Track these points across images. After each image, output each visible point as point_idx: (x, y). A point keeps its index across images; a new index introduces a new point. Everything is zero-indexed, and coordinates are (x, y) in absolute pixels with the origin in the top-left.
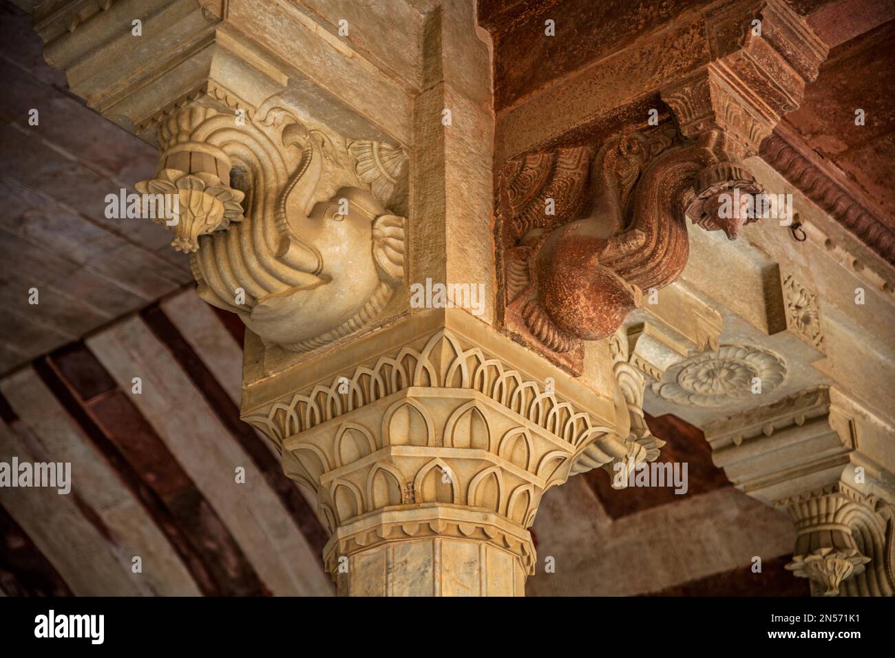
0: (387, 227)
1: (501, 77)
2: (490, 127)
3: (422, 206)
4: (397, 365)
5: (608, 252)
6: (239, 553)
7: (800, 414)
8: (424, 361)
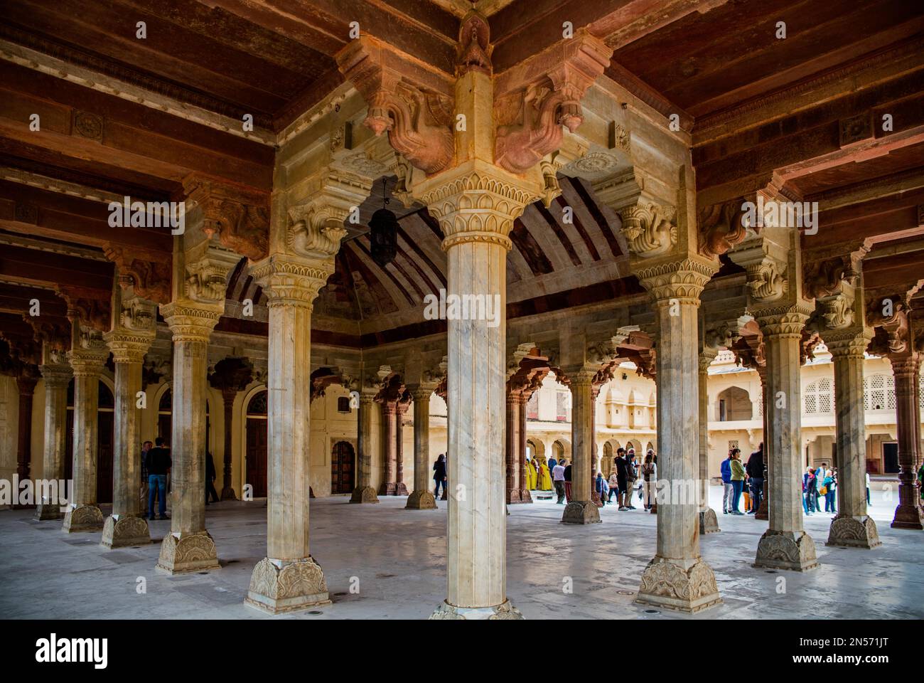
0: (673, 231)
1: (698, 182)
2: (695, 197)
3: (681, 224)
4: (675, 265)
5: (727, 236)
6: (540, 249)
7: (754, 245)
8: (682, 264)
